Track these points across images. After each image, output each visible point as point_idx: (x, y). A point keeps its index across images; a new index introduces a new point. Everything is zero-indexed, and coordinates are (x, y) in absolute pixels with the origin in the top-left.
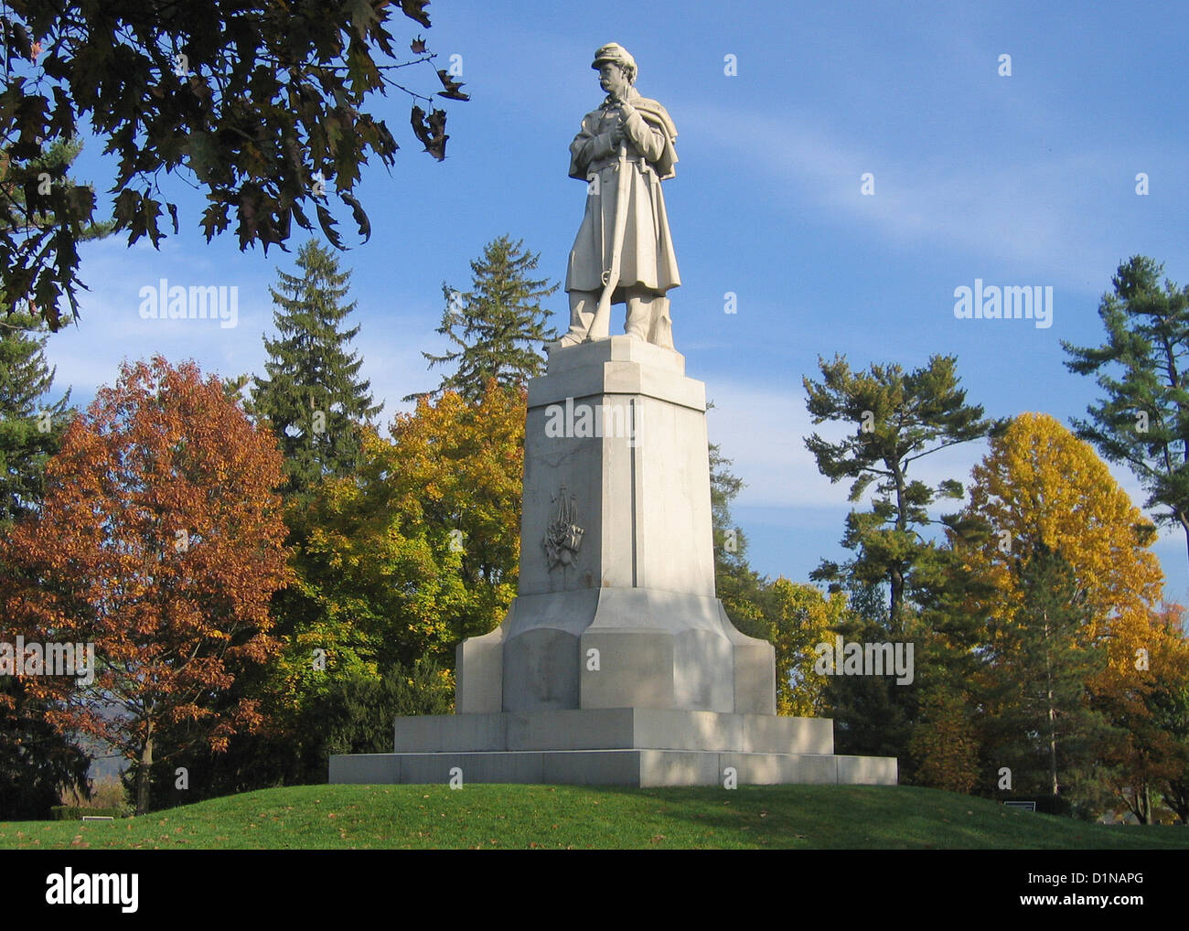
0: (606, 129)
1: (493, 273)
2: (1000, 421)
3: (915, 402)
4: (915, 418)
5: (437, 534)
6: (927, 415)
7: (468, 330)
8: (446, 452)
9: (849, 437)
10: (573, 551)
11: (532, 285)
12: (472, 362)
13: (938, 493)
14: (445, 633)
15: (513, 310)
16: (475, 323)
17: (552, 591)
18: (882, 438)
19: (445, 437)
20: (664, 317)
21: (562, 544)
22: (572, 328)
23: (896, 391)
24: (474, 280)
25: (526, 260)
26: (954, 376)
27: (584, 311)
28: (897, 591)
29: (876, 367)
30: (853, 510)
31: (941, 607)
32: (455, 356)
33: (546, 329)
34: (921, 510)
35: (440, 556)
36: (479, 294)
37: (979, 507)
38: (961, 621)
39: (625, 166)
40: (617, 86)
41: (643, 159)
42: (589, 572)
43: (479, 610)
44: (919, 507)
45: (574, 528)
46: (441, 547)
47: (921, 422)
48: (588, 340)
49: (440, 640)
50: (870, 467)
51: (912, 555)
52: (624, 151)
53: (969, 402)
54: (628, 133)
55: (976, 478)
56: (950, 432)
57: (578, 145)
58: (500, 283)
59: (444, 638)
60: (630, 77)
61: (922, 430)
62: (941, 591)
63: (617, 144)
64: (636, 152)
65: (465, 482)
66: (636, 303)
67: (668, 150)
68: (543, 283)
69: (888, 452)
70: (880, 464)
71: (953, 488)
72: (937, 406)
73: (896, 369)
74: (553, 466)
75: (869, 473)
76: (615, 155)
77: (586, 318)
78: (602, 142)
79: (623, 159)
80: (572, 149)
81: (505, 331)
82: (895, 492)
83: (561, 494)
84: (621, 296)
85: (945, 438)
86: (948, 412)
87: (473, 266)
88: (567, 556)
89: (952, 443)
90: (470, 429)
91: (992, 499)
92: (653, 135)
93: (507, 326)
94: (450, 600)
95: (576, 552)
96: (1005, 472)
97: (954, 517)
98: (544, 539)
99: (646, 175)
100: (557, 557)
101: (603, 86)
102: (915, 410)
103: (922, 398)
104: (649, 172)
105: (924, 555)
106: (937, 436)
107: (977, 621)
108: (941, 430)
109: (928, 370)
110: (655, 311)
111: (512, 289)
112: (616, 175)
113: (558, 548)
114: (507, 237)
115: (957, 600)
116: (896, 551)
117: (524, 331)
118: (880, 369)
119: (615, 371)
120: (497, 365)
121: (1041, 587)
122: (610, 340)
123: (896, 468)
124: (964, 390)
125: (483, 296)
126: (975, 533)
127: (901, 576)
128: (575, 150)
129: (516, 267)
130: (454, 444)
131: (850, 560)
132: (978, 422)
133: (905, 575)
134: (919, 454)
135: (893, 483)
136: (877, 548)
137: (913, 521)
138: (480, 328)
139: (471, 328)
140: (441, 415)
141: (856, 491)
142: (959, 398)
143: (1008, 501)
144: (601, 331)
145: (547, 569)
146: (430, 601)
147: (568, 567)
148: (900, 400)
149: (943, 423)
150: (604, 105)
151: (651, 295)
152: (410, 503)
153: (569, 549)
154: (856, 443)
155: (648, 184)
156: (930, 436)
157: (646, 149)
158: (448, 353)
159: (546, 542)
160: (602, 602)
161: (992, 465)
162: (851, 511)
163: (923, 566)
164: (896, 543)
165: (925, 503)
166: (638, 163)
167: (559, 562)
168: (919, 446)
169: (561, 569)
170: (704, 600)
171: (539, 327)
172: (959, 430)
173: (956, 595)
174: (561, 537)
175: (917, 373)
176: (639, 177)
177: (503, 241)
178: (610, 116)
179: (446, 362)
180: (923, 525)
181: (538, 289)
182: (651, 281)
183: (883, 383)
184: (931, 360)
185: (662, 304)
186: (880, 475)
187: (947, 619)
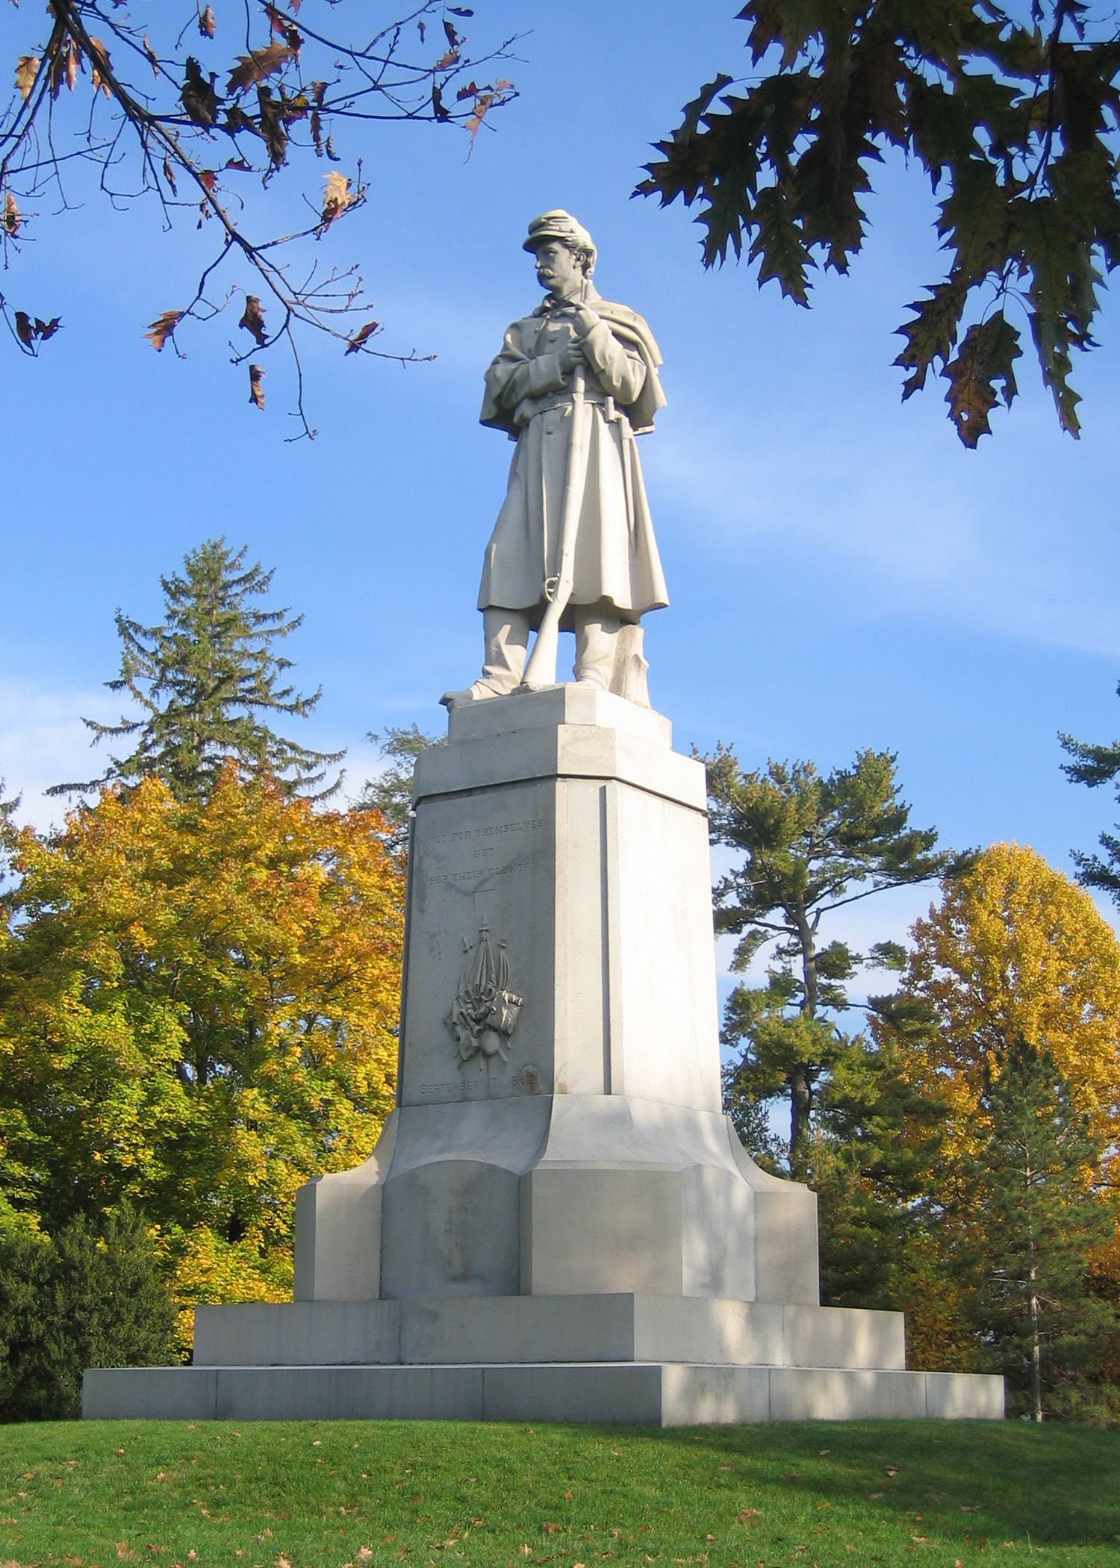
0: (548, 347)
1: (197, 596)
2: (965, 853)
3: (834, 819)
4: (832, 845)
5: (140, 1006)
6: (849, 841)
7: (157, 686)
8: (153, 876)
9: (732, 871)
10: (504, 1034)
11: (261, 618)
12: (162, 736)
13: (870, 961)
14: (151, 1166)
15: (228, 656)
16: (170, 676)
17: (465, 1099)
18: (784, 875)
19: (150, 851)
20: (636, 656)
21: (484, 1023)
22: (489, 668)
23: (808, 805)
24: (169, 608)
25: (253, 579)
26: (892, 783)
27: (510, 641)
28: (800, 1113)
29: (777, 767)
30: (743, 984)
31: (865, 1138)
32: (135, 726)
33: (276, 688)
34: (837, 987)
35: (147, 1041)
36: (173, 629)
37: (921, 984)
38: (897, 1159)
39: (582, 409)
40: (565, 280)
41: (611, 399)
42: (531, 1068)
43: (208, 1129)
44: (833, 982)
45: (506, 996)
46: (148, 1028)
47: (840, 853)
48: (523, 688)
49: (142, 1176)
50: (761, 920)
51: (830, 1058)
52: (581, 384)
53: (915, 823)
54: (588, 356)
55: (918, 939)
56: (888, 869)
57: (503, 371)
58: (209, 612)
59: (151, 1174)
60: (585, 267)
61: (845, 865)
62: (870, 1113)
63: (569, 373)
64: (600, 386)
65: (190, 923)
66: (595, 631)
67: (651, 384)
68: (278, 616)
69: (792, 898)
70: (776, 916)
71: (889, 953)
72: (867, 828)
73: (807, 770)
74: (466, 893)
75: (762, 929)
76: (565, 391)
77: (515, 655)
78: (543, 368)
79: (579, 397)
80: (490, 378)
81: (217, 688)
82: (800, 958)
83: (481, 940)
84: (571, 621)
85: (879, 878)
86: (881, 838)
87: (166, 586)
88: (492, 1042)
89: (889, 885)
90: (192, 840)
91: (940, 973)
92: (629, 361)
93: (222, 681)
94: (162, 1112)
95: (509, 1035)
96: (960, 931)
97: (888, 1000)
98: (451, 1013)
99: (615, 425)
100: (475, 1043)
101: (542, 279)
102: (833, 833)
103: (844, 815)
104: (619, 420)
105: (849, 1057)
106: (867, 874)
107: (922, 1159)
108: (874, 865)
109: (853, 772)
110: (622, 646)
111: (229, 623)
112: (568, 422)
113: (478, 1028)
114: (222, 540)
115: (892, 1126)
116: (807, 1050)
117: (242, 690)
118: (783, 768)
119: (576, 740)
120: (202, 743)
121: (1023, 1109)
122: (563, 690)
123: (802, 923)
124: (907, 806)
125: (180, 632)
126: (918, 1026)
127: (809, 1088)
128: (497, 379)
129: (236, 589)
130: (166, 863)
131: (731, 1062)
132: (930, 854)
133: (814, 1086)
134: (838, 901)
135: (796, 945)
136: (779, 1044)
137: (824, 1004)
138: (176, 683)
139: (162, 682)
140: (139, 816)
141: (742, 958)
142: (899, 818)
143: (965, 977)
144: (544, 676)
145: (456, 1063)
146: (130, 1116)
147: (494, 1061)
148: (812, 816)
149: (878, 854)
150: (542, 312)
151: (617, 618)
152: (104, 954)
153: (495, 1030)
154: (741, 881)
155: (619, 439)
156: (856, 874)
157: (617, 383)
158: (124, 722)
159: (455, 1020)
160: (557, 1118)
161: (942, 919)
162: (738, 987)
163: (844, 1073)
164: (808, 1038)
165: (843, 977)
166: (602, 405)
167: (480, 1052)
168: (837, 889)
169: (481, 1063)
170: (704, 1119)
171: (268, 683)
172: (902, 866)
173: (890, 1120)
174: (483, 1010)
175: (835, 777)
176: (604, 427)
177: (214, 547)
178: (554, 327)
179: (120, 735)
180: (839, 1011)
181: (269, 625)
182: (622, 597)
183: (788, 791)
184: (859, 756)
185: (633, 636)
186: (777, 932)
187: (877, 1156)
